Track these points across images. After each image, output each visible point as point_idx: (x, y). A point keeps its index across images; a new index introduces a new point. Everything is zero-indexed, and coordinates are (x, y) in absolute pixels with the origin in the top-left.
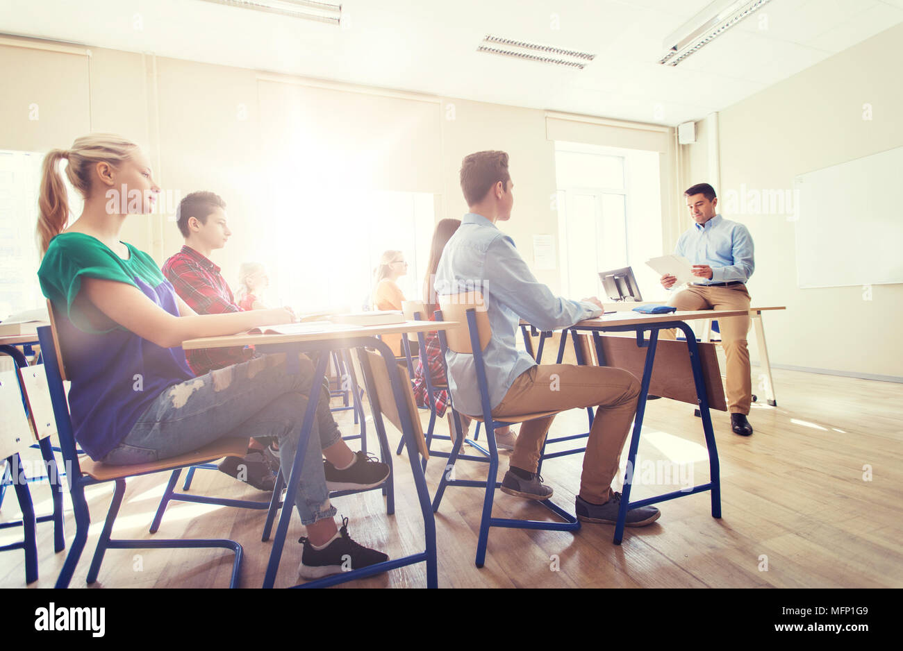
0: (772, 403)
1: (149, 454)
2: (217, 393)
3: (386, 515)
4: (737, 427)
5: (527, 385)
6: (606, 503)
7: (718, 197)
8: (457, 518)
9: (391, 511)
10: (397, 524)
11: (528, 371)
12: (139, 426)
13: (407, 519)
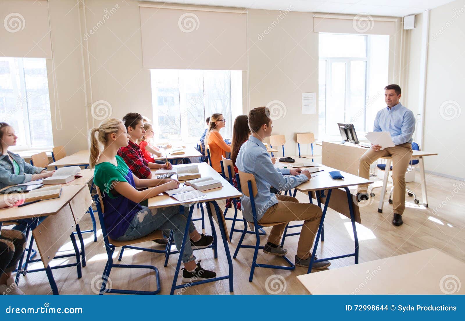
0: (426, 206)
1: (132, 238)
2: (153, 216)
3: (214, 259)
4: (395, 221)
5: (272, 212)
6: (307, 259)
7: (402, 94)
8: (243, 261)
9: (216, 257)
10: (218, 263)
11: (273, 206)
12: (129, 229)
13: (223, 261)
